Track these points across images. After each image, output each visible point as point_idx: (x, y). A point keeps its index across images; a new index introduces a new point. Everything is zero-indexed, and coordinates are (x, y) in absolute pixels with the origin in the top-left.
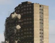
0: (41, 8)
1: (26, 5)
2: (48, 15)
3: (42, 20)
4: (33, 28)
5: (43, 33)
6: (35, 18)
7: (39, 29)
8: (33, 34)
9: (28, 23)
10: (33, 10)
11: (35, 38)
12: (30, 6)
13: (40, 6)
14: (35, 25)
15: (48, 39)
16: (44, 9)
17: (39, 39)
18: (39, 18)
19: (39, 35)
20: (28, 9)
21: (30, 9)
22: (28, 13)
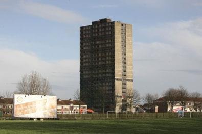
0: (124, 27)
1: (105, 24)
2: (131, 36)
3: (124, 42)
4: (113, 52)
5: (125, 59)
6: (115, 39)
7: (121, 53)
8: (113, 60)
9: (107, 46)
10: (113, 30)
11: (116, 65)
12: (110, 24)
13: (122, 25)
14: (116, 48)
15: (132, 65)
16: (127, 29)
17: (121, 66)
18: (120, 40)
19: (121, 60)
20: (107, 29)
21: (110, 29)
22: (107, 33)
